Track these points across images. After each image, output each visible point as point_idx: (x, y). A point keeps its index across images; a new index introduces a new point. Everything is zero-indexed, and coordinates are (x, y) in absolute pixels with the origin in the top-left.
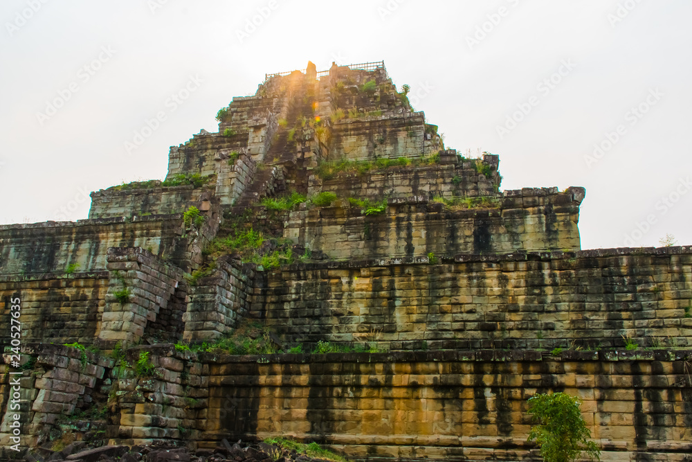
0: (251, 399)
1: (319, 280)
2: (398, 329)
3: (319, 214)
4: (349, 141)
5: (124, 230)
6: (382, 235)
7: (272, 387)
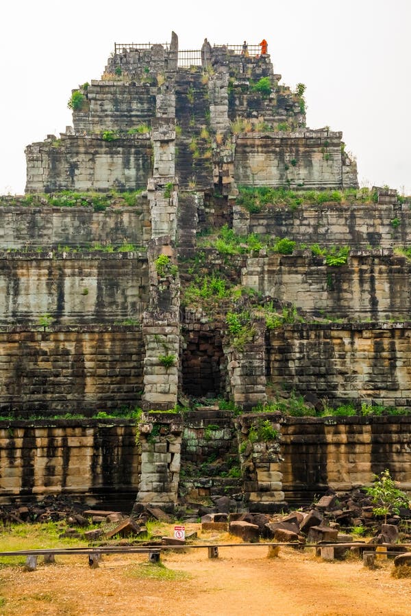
0: (319, 455)
1: (322, 340)
2: (401, 388)
3: (279, 262)
4: (257, 159)
5: (49, 268)
6: (345, 286)
7: (338, 444)
